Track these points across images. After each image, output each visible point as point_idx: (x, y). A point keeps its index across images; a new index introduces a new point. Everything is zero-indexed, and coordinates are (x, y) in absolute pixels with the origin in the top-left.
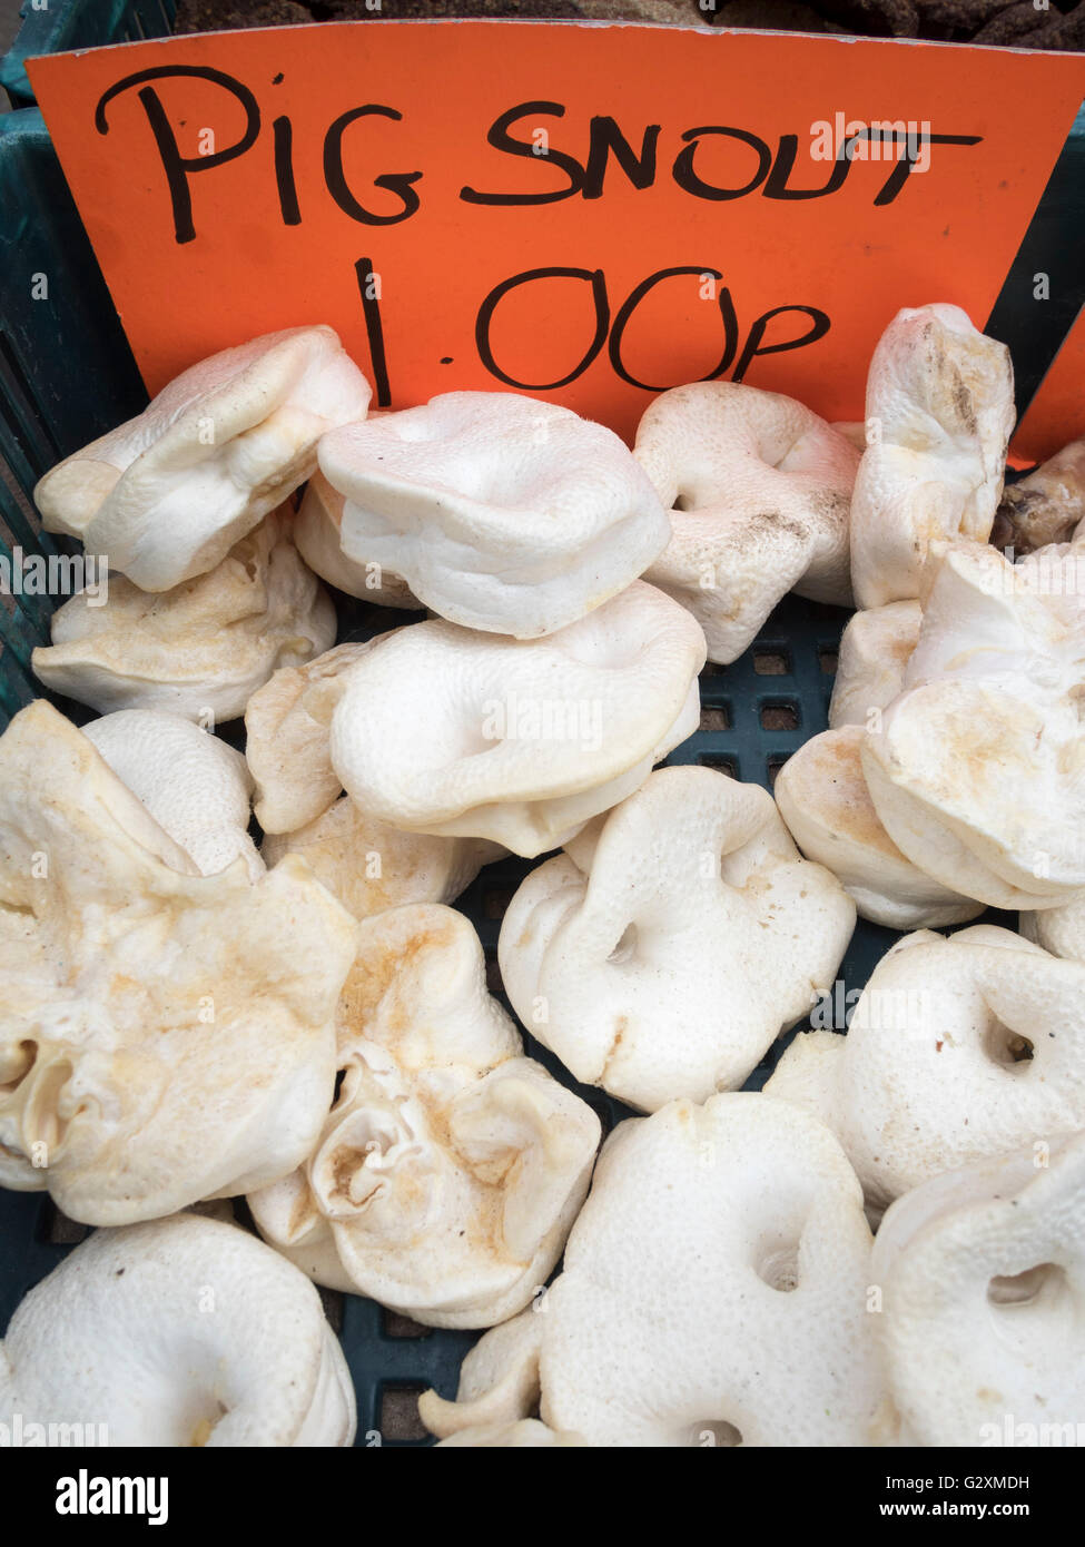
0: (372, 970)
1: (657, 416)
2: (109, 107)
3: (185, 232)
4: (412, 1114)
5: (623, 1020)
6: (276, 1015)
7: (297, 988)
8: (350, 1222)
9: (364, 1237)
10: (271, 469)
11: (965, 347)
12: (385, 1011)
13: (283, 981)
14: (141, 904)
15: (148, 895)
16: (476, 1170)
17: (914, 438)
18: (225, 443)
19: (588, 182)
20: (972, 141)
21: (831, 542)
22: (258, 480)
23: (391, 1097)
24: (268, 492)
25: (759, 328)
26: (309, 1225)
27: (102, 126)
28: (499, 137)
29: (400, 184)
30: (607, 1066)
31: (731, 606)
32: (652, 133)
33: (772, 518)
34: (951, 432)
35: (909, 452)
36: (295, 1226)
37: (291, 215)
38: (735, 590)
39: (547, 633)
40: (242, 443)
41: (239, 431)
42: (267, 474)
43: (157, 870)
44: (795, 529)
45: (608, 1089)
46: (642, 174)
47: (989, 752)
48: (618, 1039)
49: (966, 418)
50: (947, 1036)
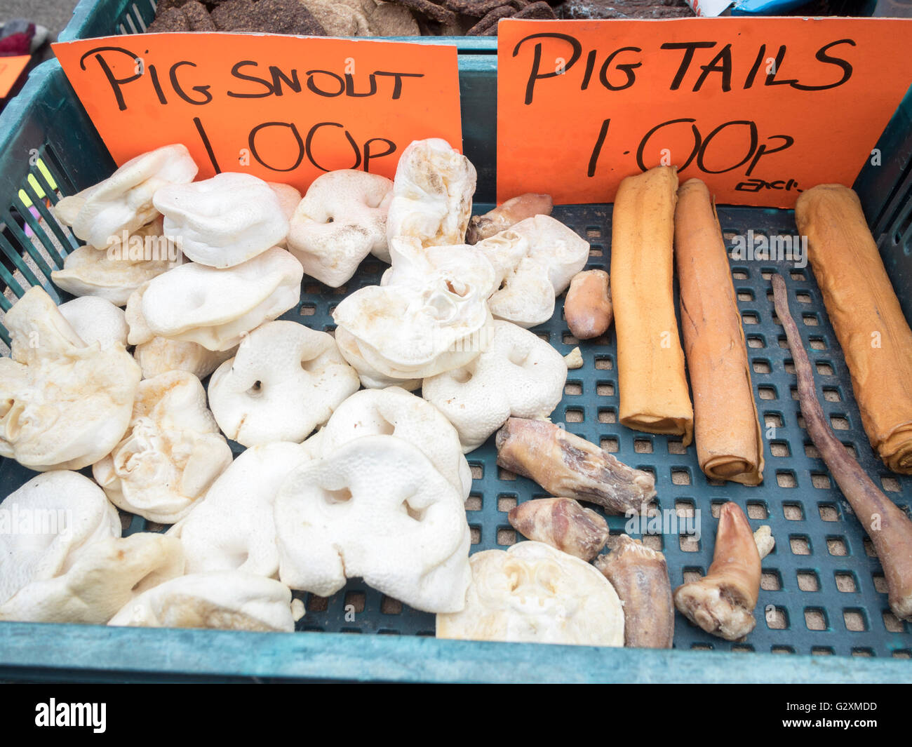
0: (156, 393)
1: (317, 184)
2: (85, 61)
3: (122, 107)
4: (156, 442)
5: (246, 415)
6: (104, 398)
7: (113, 389)
8: (126, 478)
9: (132, 484)
10: (143, 202)
11: (442, 156)
12: (157, 409)
13: (108, 386)
14: (63, 359)
15: (66, 356)
16: (177, 464)
17: (410, 194)
18: (126, 191)
19: (276, 89)
20: (421, 76)
21: (381, 238)
22: (139, 206)
23: (149, 435)
24: (144, 211)
25: (367, 147)
26: (112, 479)
27: (83, 67)
28: (235, 72)
29: (203, 90)
30: (238, 432)
31: (333, 263)
32: (294, 72)
33: (354, 227)
34: (428, 192)
35: (408, 200)
36: (108, 479)
37: (163, 101)
38: (334, 256)
39: (228, 267)
40: (133, 191)
41: (132, 186)
42: (141, 204)
43: (70, 346)
44: (364, 232)
45: (239, 442)
46: (296, 87)
47: (379, 314)
48: (242, 422)
49: (434, 186)
50: (360, 423)
